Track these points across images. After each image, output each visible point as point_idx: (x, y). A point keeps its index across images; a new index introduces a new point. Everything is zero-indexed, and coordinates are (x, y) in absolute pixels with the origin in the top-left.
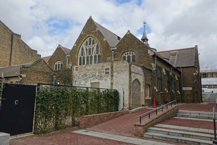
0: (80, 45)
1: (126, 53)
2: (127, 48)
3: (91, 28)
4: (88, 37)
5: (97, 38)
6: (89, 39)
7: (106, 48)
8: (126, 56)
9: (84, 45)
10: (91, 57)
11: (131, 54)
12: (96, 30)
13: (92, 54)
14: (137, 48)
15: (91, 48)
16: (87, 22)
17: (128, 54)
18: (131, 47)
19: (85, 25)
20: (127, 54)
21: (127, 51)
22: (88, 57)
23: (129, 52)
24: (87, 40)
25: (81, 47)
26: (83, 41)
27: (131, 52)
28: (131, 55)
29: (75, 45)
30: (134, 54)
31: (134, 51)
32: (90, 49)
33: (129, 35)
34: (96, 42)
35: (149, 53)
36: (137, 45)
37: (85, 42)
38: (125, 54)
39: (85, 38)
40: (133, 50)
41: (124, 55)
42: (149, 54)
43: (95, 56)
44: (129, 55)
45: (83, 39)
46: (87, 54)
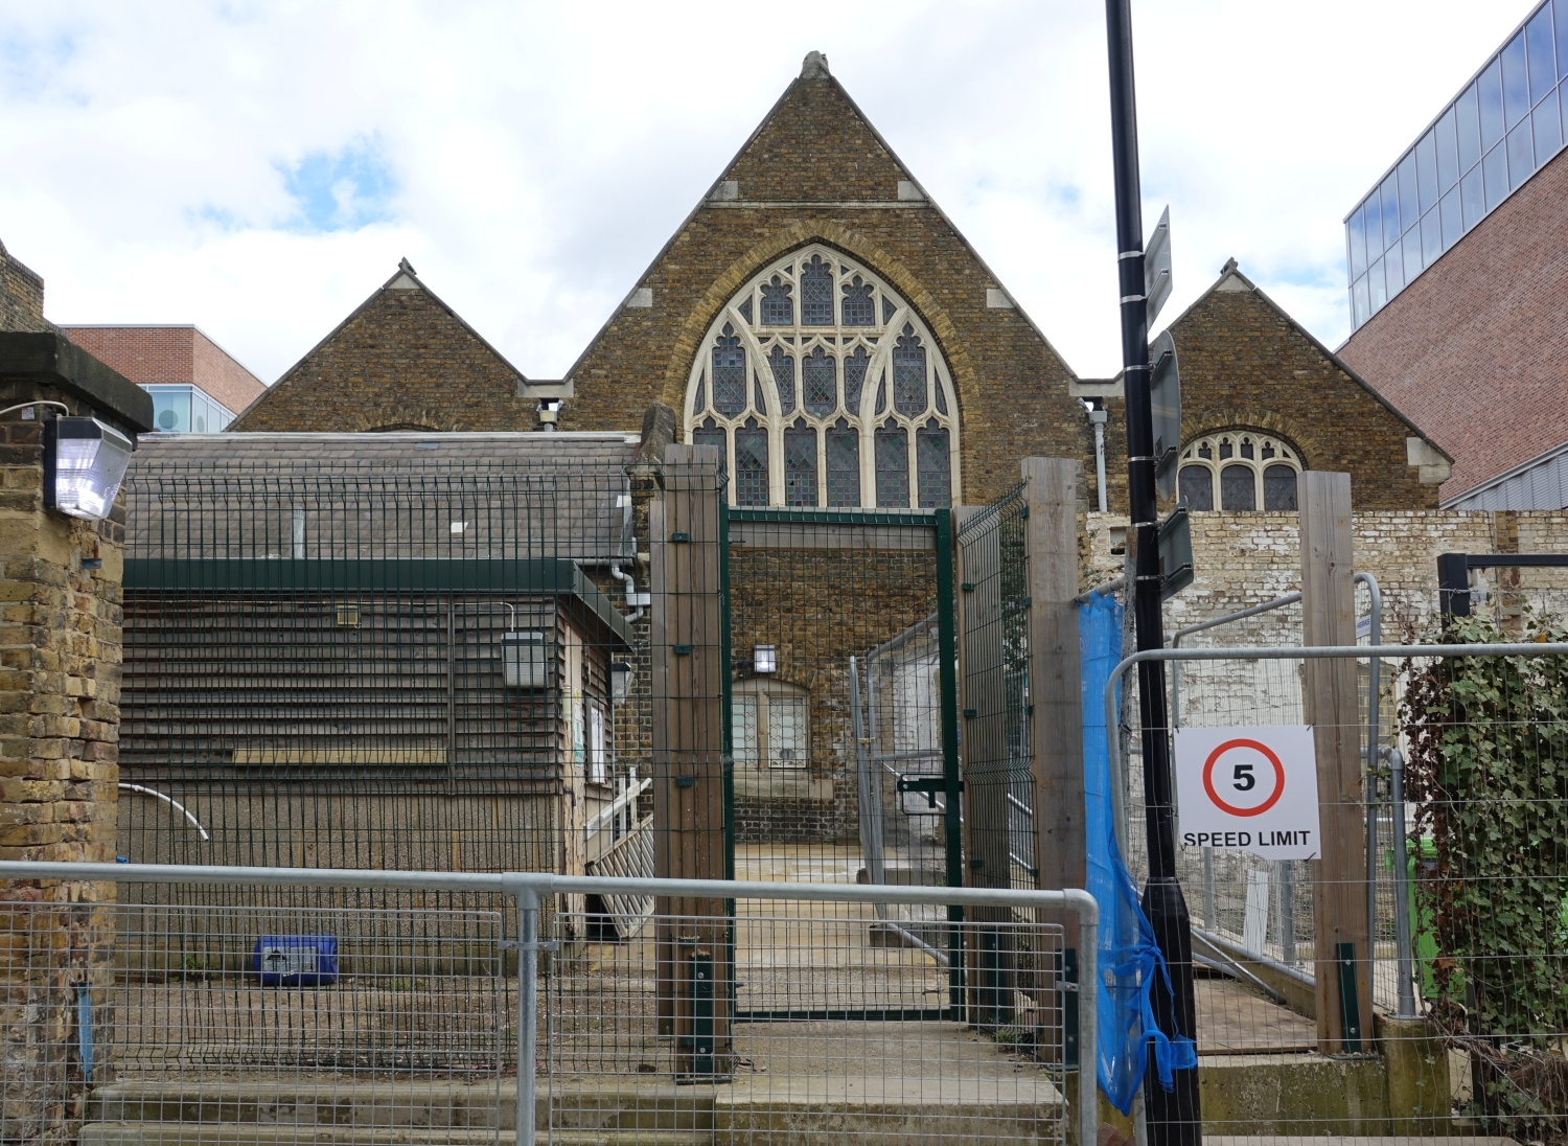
0: (702, 308)
1: (1215, 442)
2: (1230, 405)
3: (839, 171)
4: (799, 246)
5: (915, 274)
6: (798, 271)
7: (1024, 380)
8: (1217, 465)
9: (746, 309)
10: (844, 438)
11: (1258, 453)
12: (893, 197)
13: (853, 407)
14: (1313, 412)
15: (840, 351)
16: (781, 104)
17: (1226, 449)
18: (1257, 397)
19: (765, 124)
20: (1216, 454)
21: (1223, 429)
22: (799, 434)
23: (1237, 440)
24: (778, 267)
25: (717, 328)
26: (737, 277)
27: (1258, 442)
28: (1259, 465)
29: (646, 299)
30: (1278, 458)
31: (1292, 433)
32: (819, 359)
33: (1236, 297)
34: (889, 309)
35: (1411, 462)
36: (1316, 389)
37: (754, 290)
38: (1205, 452)
39: (768, 249)
40: (1279, 428)
41: (1195, 458)
42: (1415, 474)
43: (889, 436)
44: (1237, 457)
45: (739, 253)
46: (788, 405)
